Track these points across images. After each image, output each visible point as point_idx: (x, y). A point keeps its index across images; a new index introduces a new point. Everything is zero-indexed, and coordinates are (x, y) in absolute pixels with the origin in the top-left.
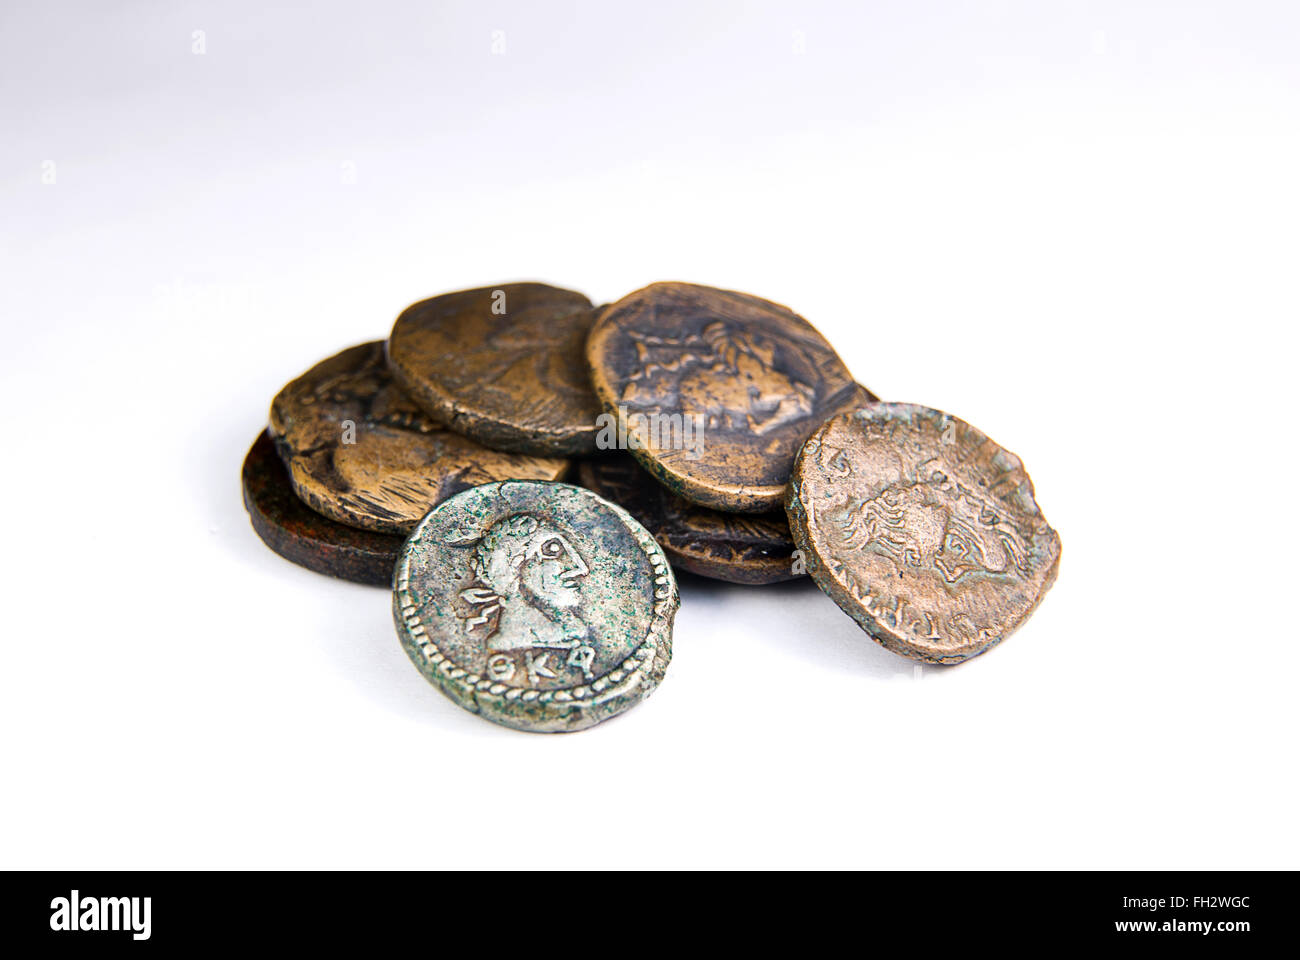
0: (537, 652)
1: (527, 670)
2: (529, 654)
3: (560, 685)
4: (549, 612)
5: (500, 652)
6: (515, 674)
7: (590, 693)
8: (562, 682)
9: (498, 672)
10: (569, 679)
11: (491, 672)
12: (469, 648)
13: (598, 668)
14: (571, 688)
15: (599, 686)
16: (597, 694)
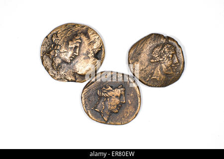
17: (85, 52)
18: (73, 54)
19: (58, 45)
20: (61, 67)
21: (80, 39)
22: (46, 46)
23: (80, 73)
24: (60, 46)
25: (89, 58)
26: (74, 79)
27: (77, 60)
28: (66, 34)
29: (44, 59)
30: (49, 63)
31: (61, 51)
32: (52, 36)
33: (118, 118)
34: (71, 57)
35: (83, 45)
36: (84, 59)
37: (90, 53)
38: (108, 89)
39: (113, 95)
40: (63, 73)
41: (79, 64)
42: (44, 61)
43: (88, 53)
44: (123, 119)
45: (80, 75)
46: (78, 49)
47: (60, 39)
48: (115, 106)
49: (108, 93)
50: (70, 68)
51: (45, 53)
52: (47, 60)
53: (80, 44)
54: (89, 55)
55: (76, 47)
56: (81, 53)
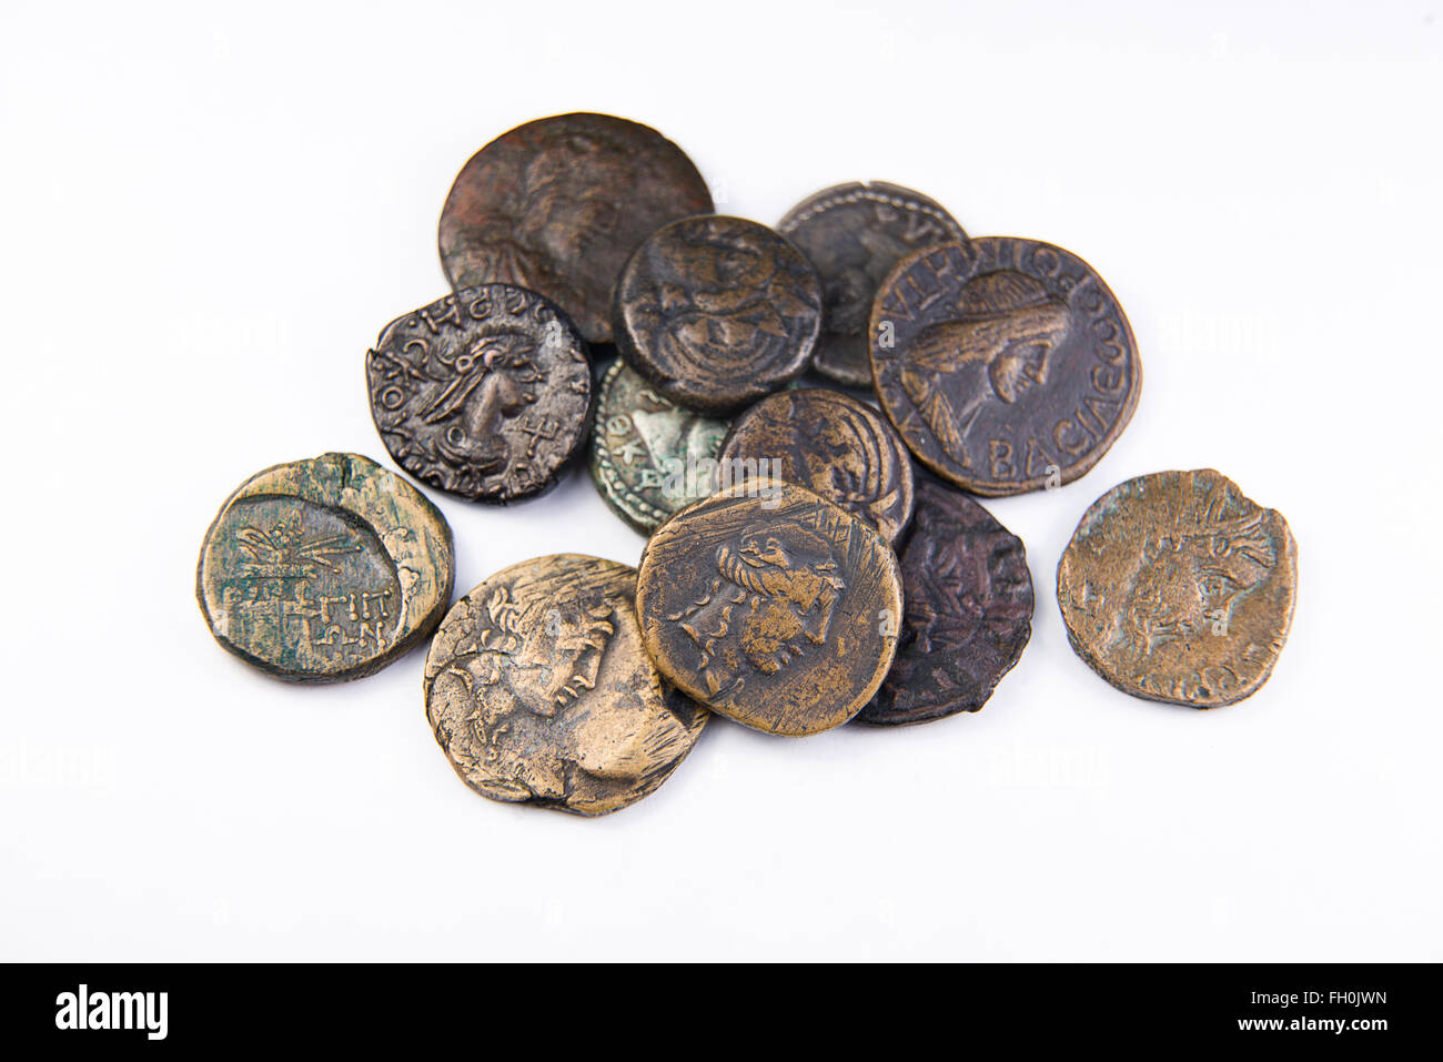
0: (641, 445)
1: (625, 444)
2: (639, 441)
3: (621, 471)
4: (682, 443)
5: (632, 421)
6: (618, 436)
7: (622, 493)
8: (625, 472)
9: (614, 425)
10: (630, 476)
11: (612, 420)
12: (627, 397)
13: (648, 493)
14: (620, 478)
15: (630, 497)
16: (623, 498)
17: (624, 678)
18: (570, 681)
19: (509, 632)
20: (510, 730)
21: (610, 618)
22: (458, 634)
23: (590, 764)
24: (519, 638)
25: (640, 703)
26: (559, 789)
27: (587, 707)
28: (551, 593)
29: (437, 688)
30: (457, 711)
31: (518, 660)
32: (490, 595)
33: (767, 696)
34: (561, 692)
35: (622, 647)
36: (618, 706)
37: (646, 683)
38: (769, 558)
39: (783, 593)
40: (512, 757)
41: (591, 726)
42: (437, 701)
43: (637, 682)
44: (788, 708)
45: (589, 776)
46: (594, 662)
47: (520, 608)
48: (775, 644)
49: (766, 576)
50: (546, 739)
51: (448, 665)
52: (453, 693)
53: (609, 639)
54: (641, 693)
55: (588, 651)
56: (609, 678)
